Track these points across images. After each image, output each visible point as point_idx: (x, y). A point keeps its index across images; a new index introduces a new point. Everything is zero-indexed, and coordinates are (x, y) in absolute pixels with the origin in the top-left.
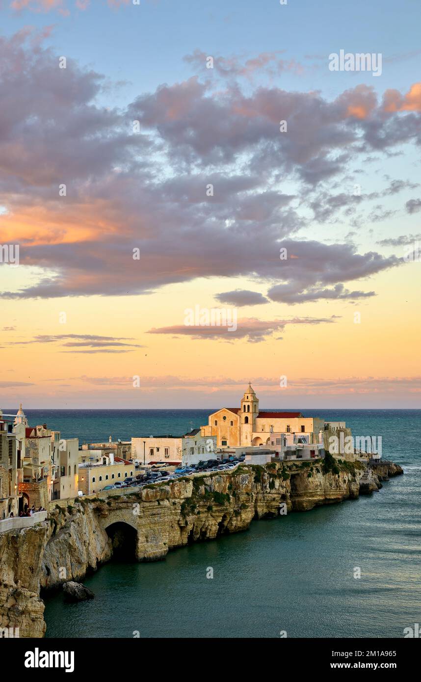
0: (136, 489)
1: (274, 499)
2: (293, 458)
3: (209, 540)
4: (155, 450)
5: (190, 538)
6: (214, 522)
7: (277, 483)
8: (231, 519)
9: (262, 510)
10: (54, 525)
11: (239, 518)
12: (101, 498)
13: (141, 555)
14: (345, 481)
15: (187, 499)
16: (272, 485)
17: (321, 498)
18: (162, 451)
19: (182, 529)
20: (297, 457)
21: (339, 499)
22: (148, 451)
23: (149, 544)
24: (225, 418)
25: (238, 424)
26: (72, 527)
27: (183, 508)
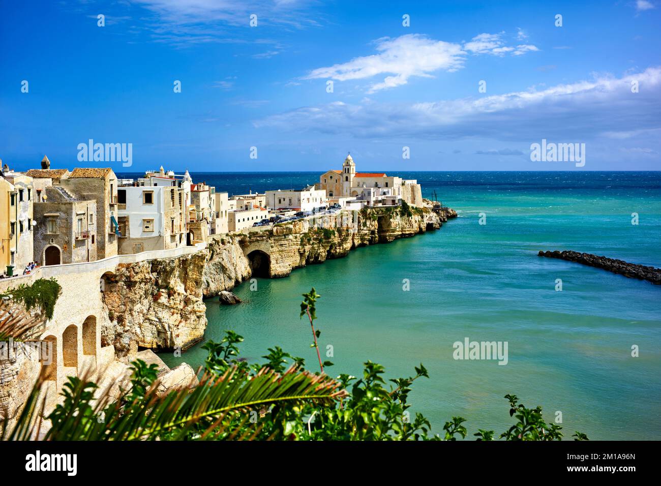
0: (270, 227)
1: (366, 234)
2: (380, 205)
3: (320, 263)
4: (282, 200)
5: (307, 262)
6: (323, 250)
7: (368, 223)
8: (336, 248)
9: (357, 242)
10: (211, 252)
11: (341, 247)
12: (244, 233)
13: (273, 273)
14: (416, 222)
15: (305, 234)
16: (365, 225)
17: (400, 233)
18: (287, 201)
19: (301, 255)
20: (383, 205)
21: (412, 234)
22: (277, 201)
23: (278, 265)
24: (331, 177)
25: (341, 181)
26: (224, 254)
27: (302, 240)
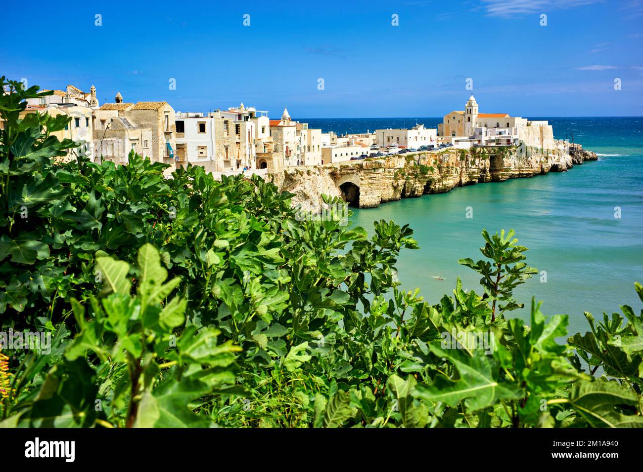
0: (360, 162)
1: (474, 172)
2: (494, 144)
3: (417, 196)
4: (391, 138)
5: (403, 195)
6: (419, 185)
7: (477, 161)
8: (435, 184)
9: (465, 180)
11: (441, 183)
12: (335, 166)
13: (361, 204)
14: (537, 162)
15: (400, 169)
16: (473, 163)
17: (518, 173)
18: (395, 138)
19: (395, 188)
20: (497, 144)
21: (530, 174)
22: (386, 139)
23: (367, 196)
24: (454, 118)
25: (464, 122)
26: (307, 183)
27: (396, 175)
